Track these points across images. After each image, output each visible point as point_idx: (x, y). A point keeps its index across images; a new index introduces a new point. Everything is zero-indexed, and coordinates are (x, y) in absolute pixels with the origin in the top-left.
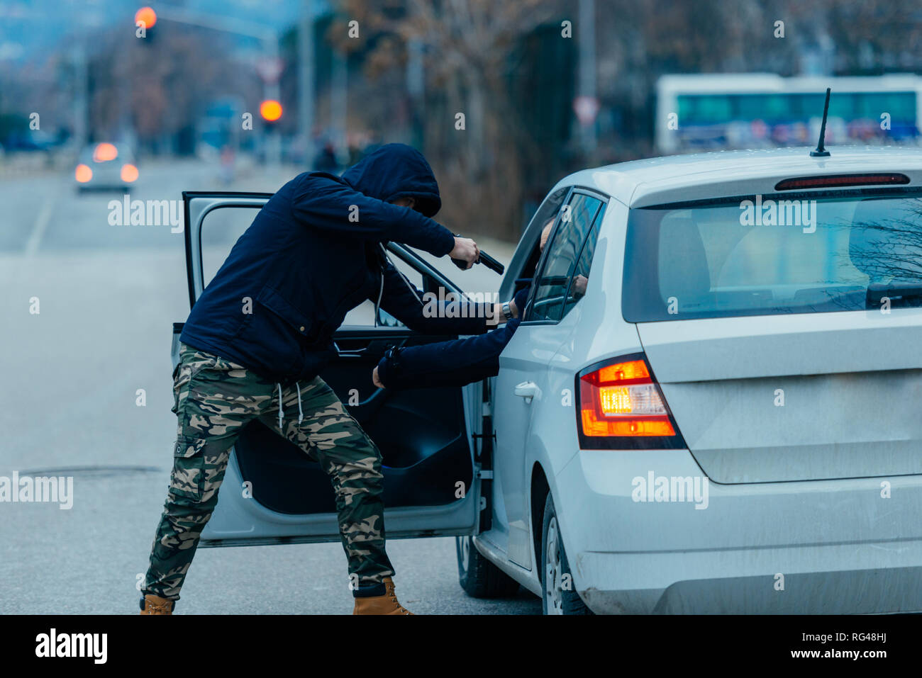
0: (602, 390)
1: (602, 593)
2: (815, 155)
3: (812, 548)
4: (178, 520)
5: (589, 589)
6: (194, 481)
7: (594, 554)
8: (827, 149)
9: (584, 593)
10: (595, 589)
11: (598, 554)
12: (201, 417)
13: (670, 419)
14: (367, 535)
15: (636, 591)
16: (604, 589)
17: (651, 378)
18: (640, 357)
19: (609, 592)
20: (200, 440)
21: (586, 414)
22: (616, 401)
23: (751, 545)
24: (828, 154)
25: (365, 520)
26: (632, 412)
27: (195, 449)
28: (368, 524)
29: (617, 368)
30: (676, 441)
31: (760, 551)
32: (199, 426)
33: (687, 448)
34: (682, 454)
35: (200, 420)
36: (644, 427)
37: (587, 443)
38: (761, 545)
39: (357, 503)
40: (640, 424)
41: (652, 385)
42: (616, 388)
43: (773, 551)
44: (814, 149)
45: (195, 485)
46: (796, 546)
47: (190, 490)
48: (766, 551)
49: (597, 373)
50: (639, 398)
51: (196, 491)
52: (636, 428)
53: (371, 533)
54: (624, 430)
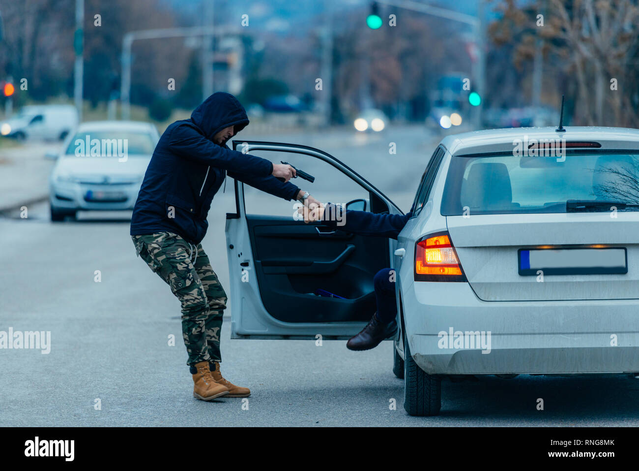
0: (427, 250)
1: (422, 356)
2: (557, 131)
3: (529, 336)
4: (197, 317)
5: (416, 354)
6: (198, 295)
7: (418, 336)
8: (564, 128)
9: (414, 356)
10: (419, 354)
11: (421, 336)
12: (181, 263)
13: (459, 266)
14: (211, 337)
15: (438, 355)
16: (423, 354)
17: (450, 245)
18: (446, 233)
19: (426, 356)
20: (188, 274)
21: (419, 263)
22: (434, 256)
23: (498, 333)
24: (564, 131)
25: (212, 328)
26: (441, 262)
27: (190, 280)
28: (213, 331)
29: (435, 239)
30: (462, 278)
31: (502, 336)
32: (183, 268)
33: (468, 281)
34: (465, 285)
35: (182, 265)
36: (448, 270)
37: (419, 277)
38: (503, 333)
39: (210, 319)
40: (446, 269)
41: (452, 248)
42: (435, 249)
43: (509, 336)
44: (557, 128)
45: (200, 297)
46: (521, 334)
47: (198, 301)
48: (506, 336)
49: (425, 241)
50: (446, 255)
51: (202, 300)
52: (444, 271)
53: (214, 337)
54: (437, 271)
